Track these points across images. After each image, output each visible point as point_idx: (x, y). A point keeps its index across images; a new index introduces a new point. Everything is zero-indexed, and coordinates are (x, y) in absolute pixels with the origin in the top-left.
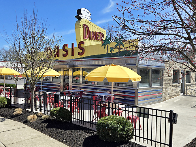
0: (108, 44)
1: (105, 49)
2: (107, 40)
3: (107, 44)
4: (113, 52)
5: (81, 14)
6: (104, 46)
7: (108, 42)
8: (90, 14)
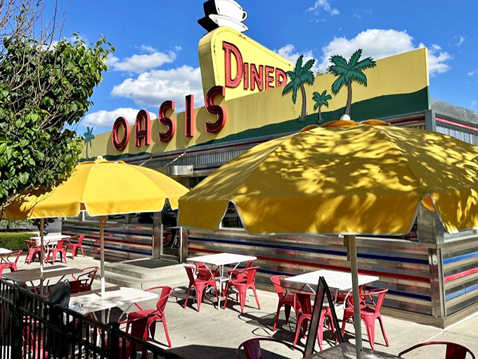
0: (305, 85)
1: (294, 102)
2: (301, 71)
3: (301, 85)
4: (324, 109)
5: (216, 13)
6: (291, 94)
7: (304, 77)
8: (244, 14)
